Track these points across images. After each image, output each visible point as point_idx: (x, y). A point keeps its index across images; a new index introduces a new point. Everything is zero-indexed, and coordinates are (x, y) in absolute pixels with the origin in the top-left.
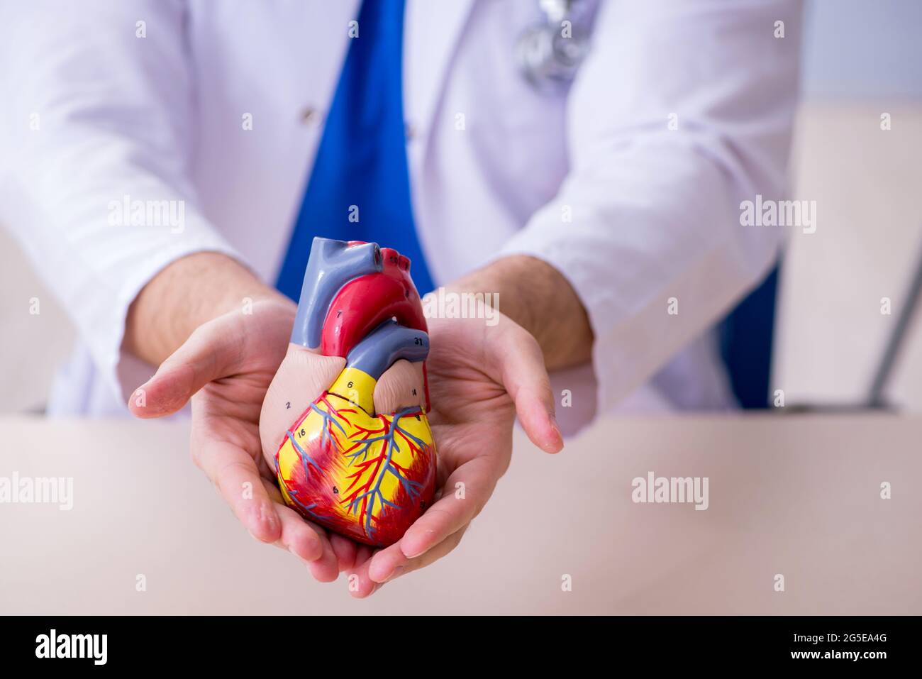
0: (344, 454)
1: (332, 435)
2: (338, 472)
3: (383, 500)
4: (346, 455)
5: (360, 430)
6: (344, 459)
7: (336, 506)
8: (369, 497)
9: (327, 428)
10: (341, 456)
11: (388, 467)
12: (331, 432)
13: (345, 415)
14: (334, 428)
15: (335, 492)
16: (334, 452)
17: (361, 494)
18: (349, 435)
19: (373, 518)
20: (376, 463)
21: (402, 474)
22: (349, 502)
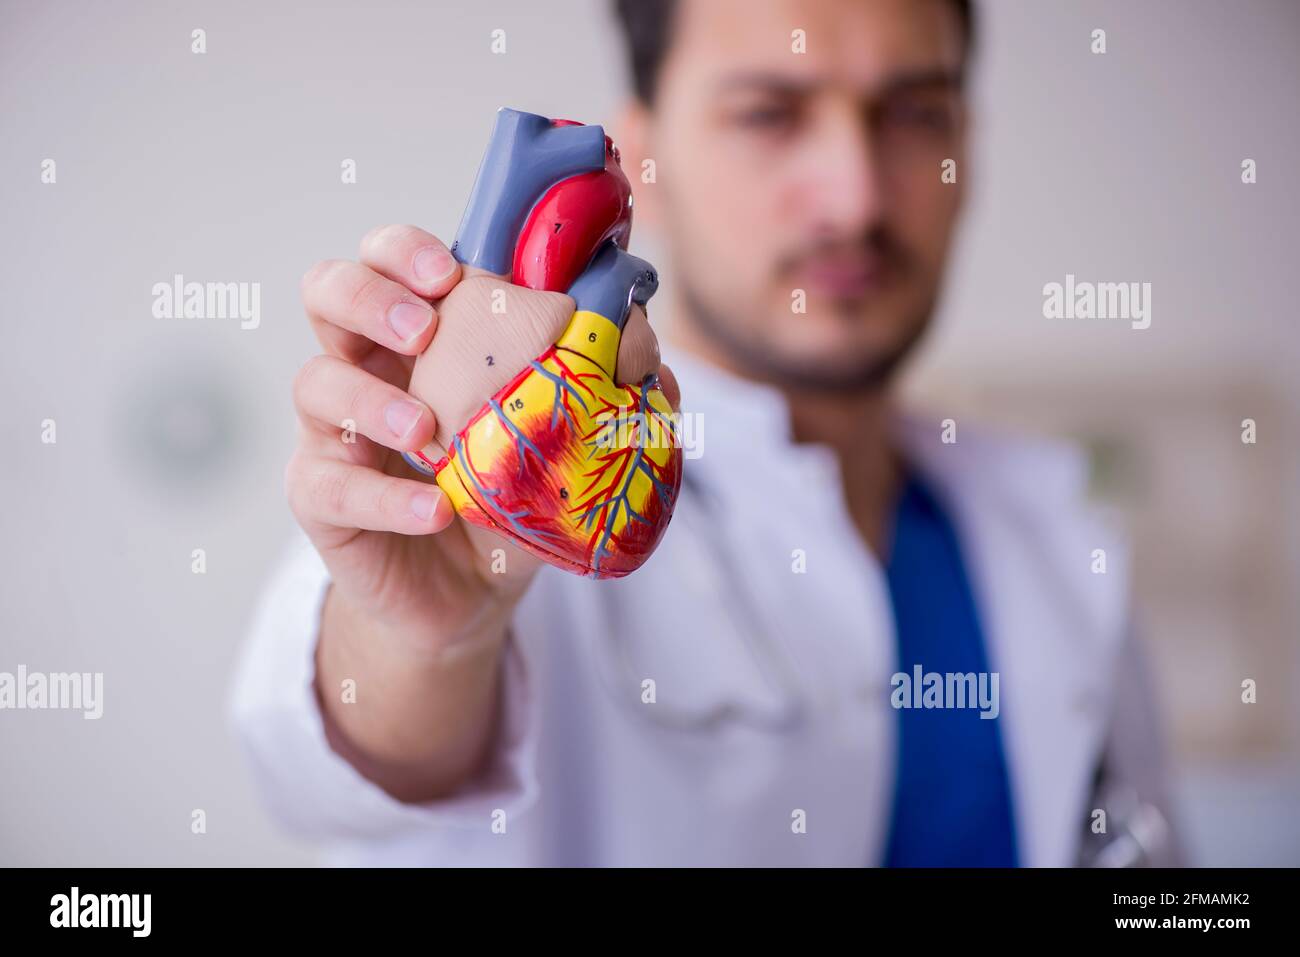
0: (583, 440)
1: (569, 412)
2: (571, 465)
3: (630, 512)
4: (587, 442)
5: (606, 407)
6: (583, 447)
7: (562, 517)
8: (612, 505)
9: (562, 401)
10: (579, 442)
11: (640, 463)
12: (567, 406)
13: (588, 382)
14: (572, 400)
15: (562, 496)
16: (569, 437)
17: (601, 501)
18: (591, 414)
19: (613, 537)
20: (624, 457)
21: (657, 474)
22: (582, 512)
